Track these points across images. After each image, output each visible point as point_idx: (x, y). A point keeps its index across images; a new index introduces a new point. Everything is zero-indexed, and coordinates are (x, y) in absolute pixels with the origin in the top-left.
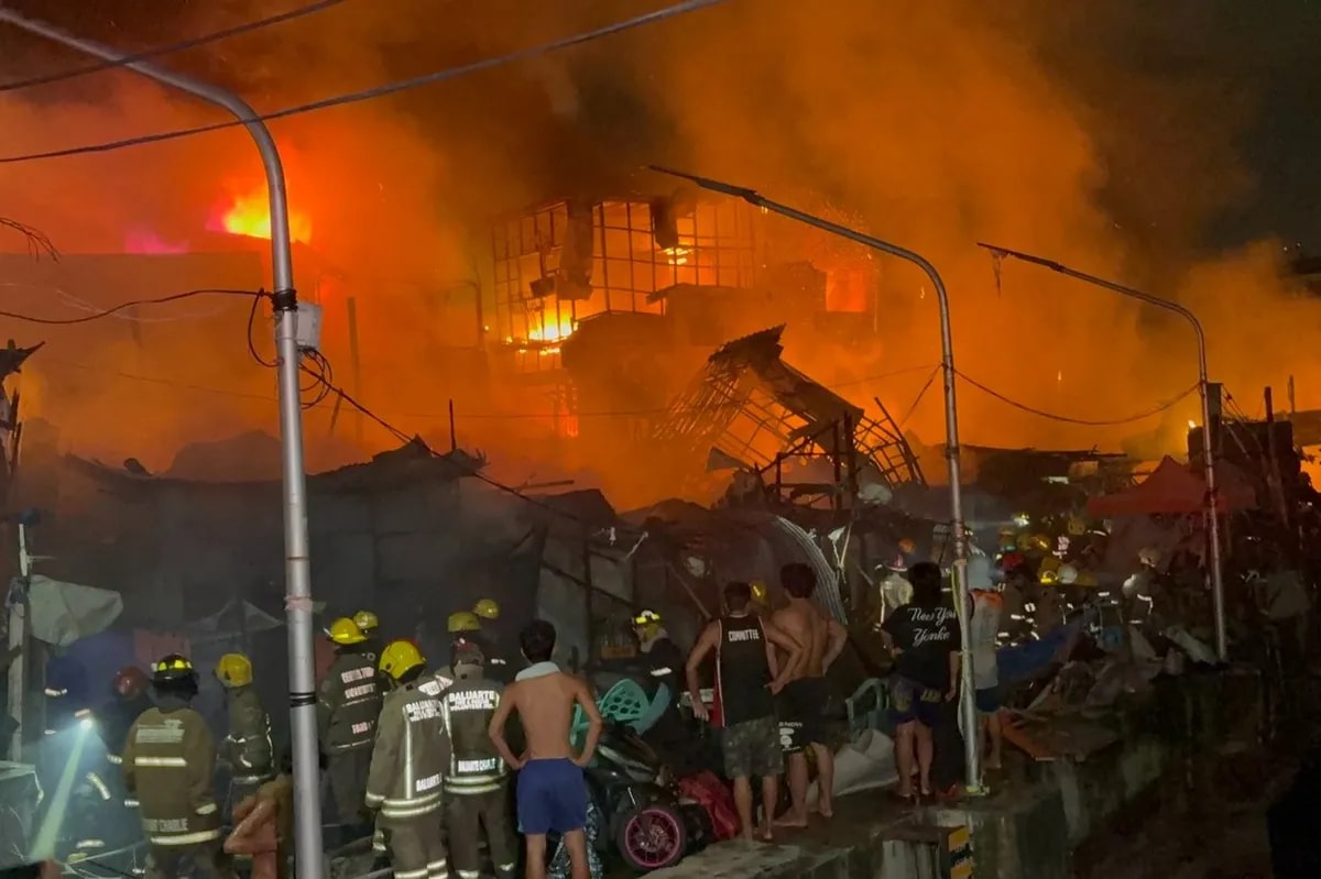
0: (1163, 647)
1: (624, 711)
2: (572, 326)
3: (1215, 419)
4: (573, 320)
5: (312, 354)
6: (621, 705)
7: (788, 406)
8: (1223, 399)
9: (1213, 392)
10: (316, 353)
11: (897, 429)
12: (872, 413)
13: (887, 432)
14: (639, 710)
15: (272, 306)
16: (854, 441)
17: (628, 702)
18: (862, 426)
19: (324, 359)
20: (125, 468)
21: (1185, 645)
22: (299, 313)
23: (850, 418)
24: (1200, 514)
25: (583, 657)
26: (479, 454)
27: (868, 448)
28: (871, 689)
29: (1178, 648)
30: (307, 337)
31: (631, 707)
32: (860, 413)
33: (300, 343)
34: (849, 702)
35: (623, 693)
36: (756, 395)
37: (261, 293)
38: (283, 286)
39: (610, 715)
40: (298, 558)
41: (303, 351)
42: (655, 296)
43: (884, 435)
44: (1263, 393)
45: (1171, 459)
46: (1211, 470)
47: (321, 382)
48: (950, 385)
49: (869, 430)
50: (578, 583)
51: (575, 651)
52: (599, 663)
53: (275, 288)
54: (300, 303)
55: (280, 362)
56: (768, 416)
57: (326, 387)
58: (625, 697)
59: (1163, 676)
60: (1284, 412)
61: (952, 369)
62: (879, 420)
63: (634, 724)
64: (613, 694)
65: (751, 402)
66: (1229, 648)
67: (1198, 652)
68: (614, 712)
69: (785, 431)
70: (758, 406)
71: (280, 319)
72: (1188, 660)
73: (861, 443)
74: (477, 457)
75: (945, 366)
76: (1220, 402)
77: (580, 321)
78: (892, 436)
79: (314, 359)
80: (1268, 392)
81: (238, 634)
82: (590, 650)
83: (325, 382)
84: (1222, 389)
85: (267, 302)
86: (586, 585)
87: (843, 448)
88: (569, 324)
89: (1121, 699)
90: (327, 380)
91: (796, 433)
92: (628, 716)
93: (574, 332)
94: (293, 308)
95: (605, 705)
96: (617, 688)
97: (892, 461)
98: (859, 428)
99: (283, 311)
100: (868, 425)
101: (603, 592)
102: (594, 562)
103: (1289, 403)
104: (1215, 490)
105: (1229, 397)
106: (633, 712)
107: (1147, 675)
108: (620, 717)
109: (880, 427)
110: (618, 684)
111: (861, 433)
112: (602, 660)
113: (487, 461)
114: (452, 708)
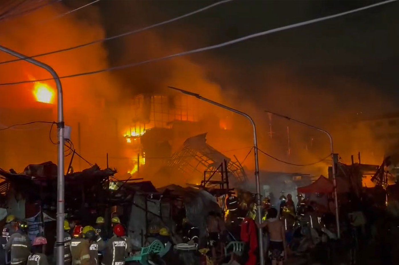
0: (321, 234)
1: (156, 250)
2: (144, 131)
3: (336, 165)
4: (144, 130)
5: (68, 141)
6: (155, 248)
7: (208, 157)
8: (339, 159)
9: (335, 156)
10: (69, 140)
11: (240, 165)
12: (233, 160)
13: (237, 166)
14: (161, 249)
15: (57, 126)
16: (227, 168)
17: (157, 247)
18: (230, 163)
19: (71, 142)
20: (10, 172)
21: (327, 233)
22: (65, 128)
23: (226, 161)
24: (332, 194)
25: (145, 233)
26: (115, 169)
27: (232, 170)
28: (232, 244)
29: (325, 234)
30: (66, 135)
31: (158, 248)
32: (230, 160)
33: (65, 137)
34: (225, 249)
35: (156, 244)
36: (198, 153)
37: (54, 123)
38: (61, 120)
39: (152, 251)
40: (61, 201)
41: (66, 140)
42: (168, 123)
43: (236, 167)
44: (351, 157)
45: (323, 176)
46: (335, 180)
47: (70, 149)
48: (256, 153)
49: (232, 165)
50: (143, 209)
51: (142, 231)
52: (149, 235)
53: (58, 121)
54: (65, 126)
55: (59, 143)
56: (202, 160)
57: (72, 151)
58: (157, 245)
59: (321, 243)
60: (357, 163)
61: (257, 148)
62: (235, 162)
63: (160, 254)
64: (153, 245)
65: (196, 155)
66: (341, 235)
67: (331, 235)
68: (153, 250)
69: (207, 164)
70: (199, 157)
71: (59, 130)
72: (328, 237)
73: (230, 169)
74: (114, 170)
75: (255, 147)
76: (337, 159)
77: (146, 130)
78: (239, 167)
79: (68, 142)
80: (352, 156)
81: (41, 222)
82: (147, 231)
83: (71, 149)
84: (338, 156)
85: (55, 125)
86: (146, 210)
87: (224, 170)
88: (143, 131)
89: (308, 250)
90: (72, 148)
91: (210, 165)
92: (157, 251)
93: (144, 133)
94: (63, 127)
95: (151, 248)
96: (154, 243)
97: (239, 174)
98: (229, 164)
99: (60, 128)
100: (232, 163)
101: (151, 213)
102: (149, 203)
103: (359, 161)
104: (336, 186)
105: (340, 158)
106: (159, 250)
107: (316, 242)
108: (155, 252)
109: (235, 164)
110: (154, 241)
111: (230, 165)
112: (150, 234)
113: (117, 171)
114: (116, 246)
